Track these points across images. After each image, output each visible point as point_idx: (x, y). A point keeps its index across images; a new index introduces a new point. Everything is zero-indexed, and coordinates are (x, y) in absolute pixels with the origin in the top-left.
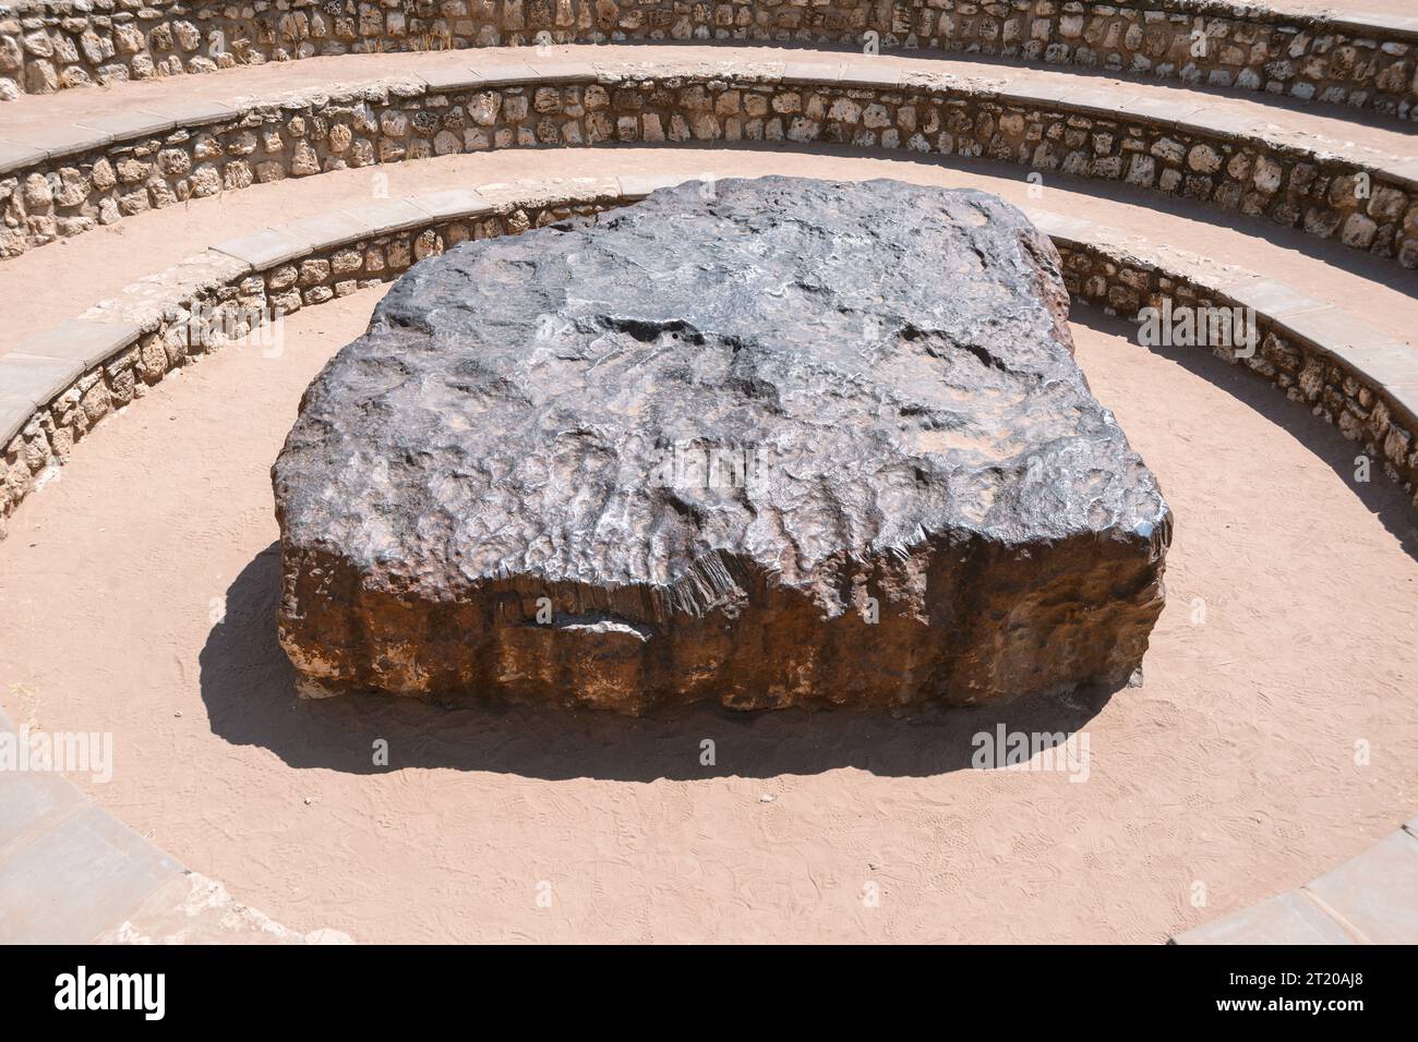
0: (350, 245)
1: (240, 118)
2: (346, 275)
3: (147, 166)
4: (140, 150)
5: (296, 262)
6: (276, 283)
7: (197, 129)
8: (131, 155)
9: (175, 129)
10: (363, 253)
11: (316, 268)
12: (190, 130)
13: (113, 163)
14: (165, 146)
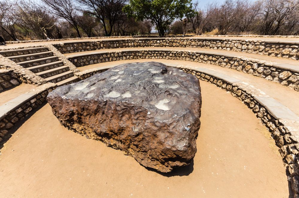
0: (209, 75)
1: (233, 58)
2: (206, 79)
3: (216, 59)
4: (216, 57)
5: (201, 73)
6: (197, 74)
7: (226, 57)
8: (215, 57)
9: (222, 56)
10: (211, 77)
11: (203, 75)
12: (225, 57)
13: (212, 57)
14: (220, 58)
